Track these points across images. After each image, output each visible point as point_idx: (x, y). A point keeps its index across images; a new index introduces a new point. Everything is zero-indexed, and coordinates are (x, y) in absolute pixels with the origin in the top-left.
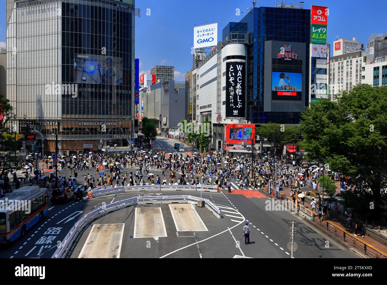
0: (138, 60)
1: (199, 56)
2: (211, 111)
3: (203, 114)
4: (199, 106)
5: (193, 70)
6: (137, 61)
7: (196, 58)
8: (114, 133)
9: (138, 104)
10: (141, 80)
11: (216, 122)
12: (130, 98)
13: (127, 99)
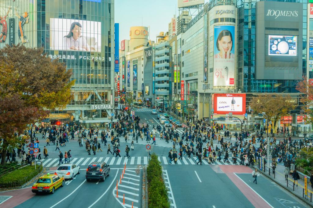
0: (118, 24)
1: (184, 19)
2: (197, 79)
3: (189, 82)
4: (185, 74)
5: (178, 34)
6: (117, 26)
7: (181, 22)
8: (93, 104)
9: (119, 72)
10: (122, 47)
11: (203, 91)
12: (110, 66)
13: (106, 66)
